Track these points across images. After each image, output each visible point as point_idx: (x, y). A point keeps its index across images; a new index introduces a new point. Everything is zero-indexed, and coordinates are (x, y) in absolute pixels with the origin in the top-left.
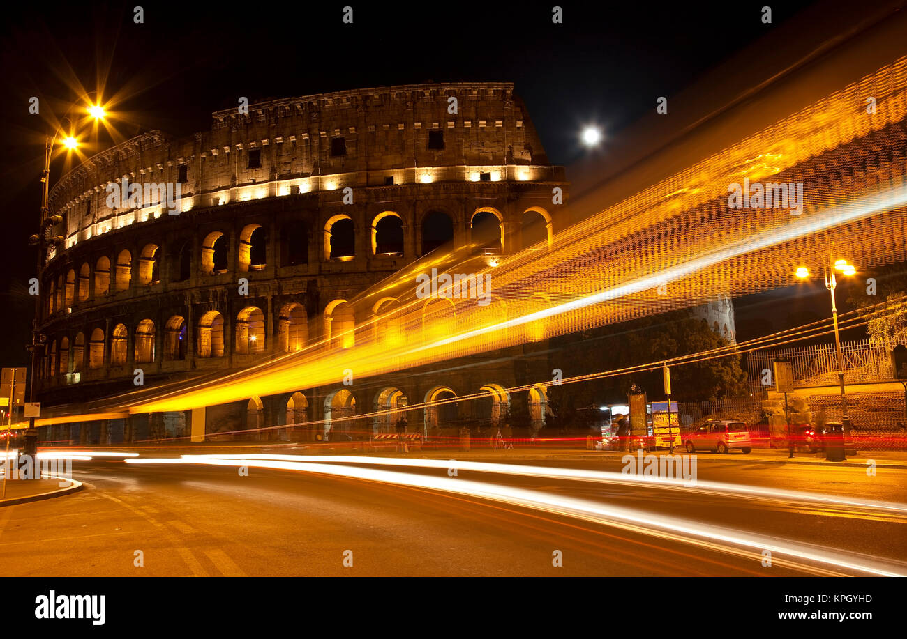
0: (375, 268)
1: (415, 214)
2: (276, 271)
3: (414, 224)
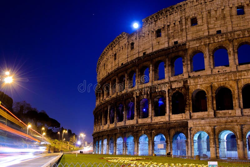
0: (215, 72)
1: (233, 46)
2: (169, 79)
3: (233, 50)
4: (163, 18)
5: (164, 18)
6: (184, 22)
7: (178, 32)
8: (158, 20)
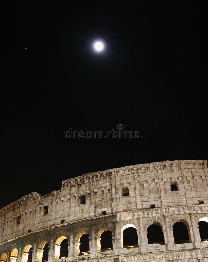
1: (169, 222)
3: (169, 227)
4: (88, 183)
5: (90, 183)
6: (114, 191)
7: (107, 201)
8: (83, 184)
